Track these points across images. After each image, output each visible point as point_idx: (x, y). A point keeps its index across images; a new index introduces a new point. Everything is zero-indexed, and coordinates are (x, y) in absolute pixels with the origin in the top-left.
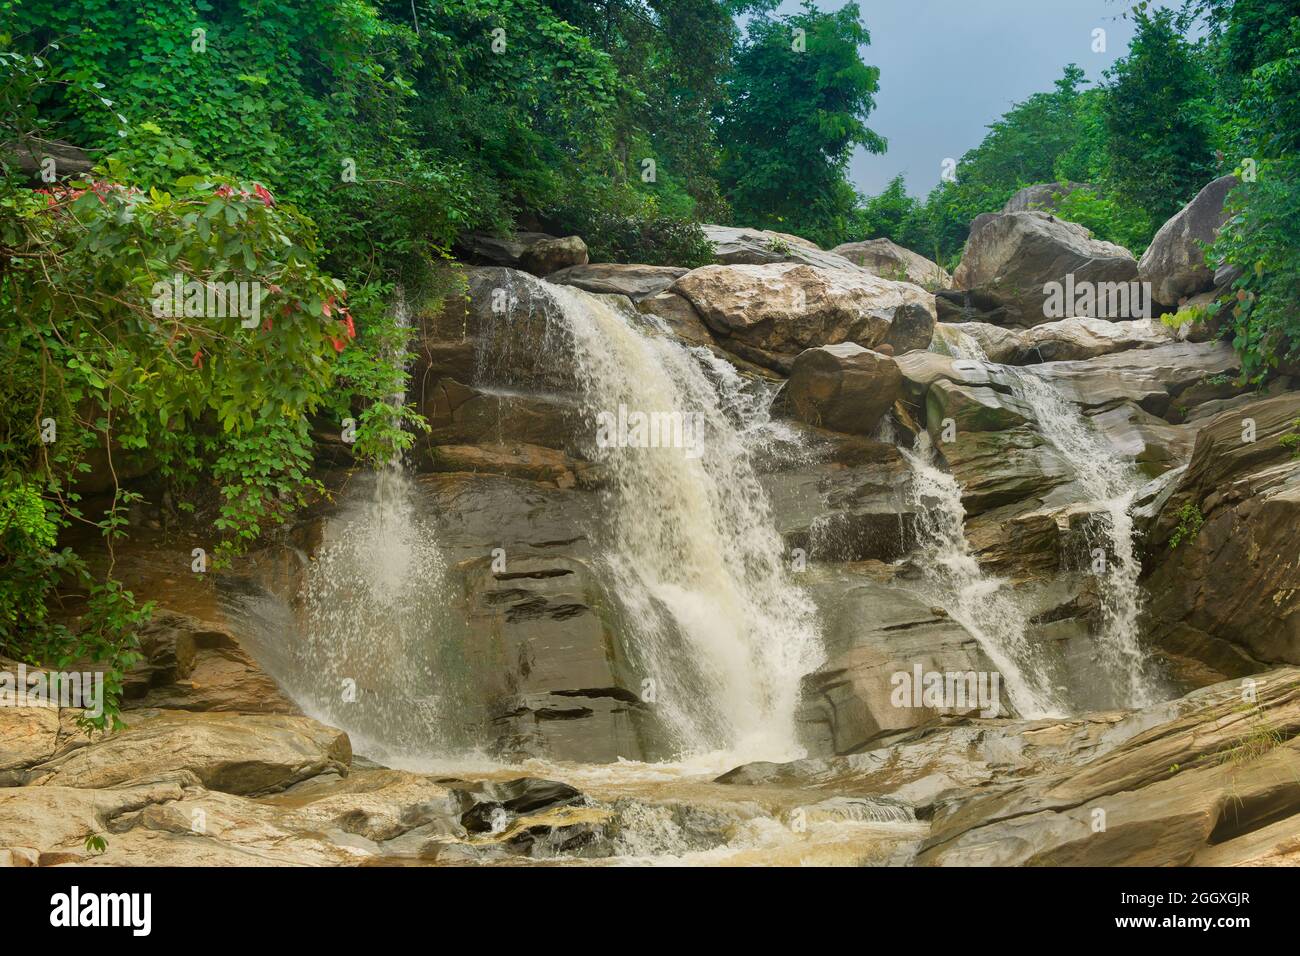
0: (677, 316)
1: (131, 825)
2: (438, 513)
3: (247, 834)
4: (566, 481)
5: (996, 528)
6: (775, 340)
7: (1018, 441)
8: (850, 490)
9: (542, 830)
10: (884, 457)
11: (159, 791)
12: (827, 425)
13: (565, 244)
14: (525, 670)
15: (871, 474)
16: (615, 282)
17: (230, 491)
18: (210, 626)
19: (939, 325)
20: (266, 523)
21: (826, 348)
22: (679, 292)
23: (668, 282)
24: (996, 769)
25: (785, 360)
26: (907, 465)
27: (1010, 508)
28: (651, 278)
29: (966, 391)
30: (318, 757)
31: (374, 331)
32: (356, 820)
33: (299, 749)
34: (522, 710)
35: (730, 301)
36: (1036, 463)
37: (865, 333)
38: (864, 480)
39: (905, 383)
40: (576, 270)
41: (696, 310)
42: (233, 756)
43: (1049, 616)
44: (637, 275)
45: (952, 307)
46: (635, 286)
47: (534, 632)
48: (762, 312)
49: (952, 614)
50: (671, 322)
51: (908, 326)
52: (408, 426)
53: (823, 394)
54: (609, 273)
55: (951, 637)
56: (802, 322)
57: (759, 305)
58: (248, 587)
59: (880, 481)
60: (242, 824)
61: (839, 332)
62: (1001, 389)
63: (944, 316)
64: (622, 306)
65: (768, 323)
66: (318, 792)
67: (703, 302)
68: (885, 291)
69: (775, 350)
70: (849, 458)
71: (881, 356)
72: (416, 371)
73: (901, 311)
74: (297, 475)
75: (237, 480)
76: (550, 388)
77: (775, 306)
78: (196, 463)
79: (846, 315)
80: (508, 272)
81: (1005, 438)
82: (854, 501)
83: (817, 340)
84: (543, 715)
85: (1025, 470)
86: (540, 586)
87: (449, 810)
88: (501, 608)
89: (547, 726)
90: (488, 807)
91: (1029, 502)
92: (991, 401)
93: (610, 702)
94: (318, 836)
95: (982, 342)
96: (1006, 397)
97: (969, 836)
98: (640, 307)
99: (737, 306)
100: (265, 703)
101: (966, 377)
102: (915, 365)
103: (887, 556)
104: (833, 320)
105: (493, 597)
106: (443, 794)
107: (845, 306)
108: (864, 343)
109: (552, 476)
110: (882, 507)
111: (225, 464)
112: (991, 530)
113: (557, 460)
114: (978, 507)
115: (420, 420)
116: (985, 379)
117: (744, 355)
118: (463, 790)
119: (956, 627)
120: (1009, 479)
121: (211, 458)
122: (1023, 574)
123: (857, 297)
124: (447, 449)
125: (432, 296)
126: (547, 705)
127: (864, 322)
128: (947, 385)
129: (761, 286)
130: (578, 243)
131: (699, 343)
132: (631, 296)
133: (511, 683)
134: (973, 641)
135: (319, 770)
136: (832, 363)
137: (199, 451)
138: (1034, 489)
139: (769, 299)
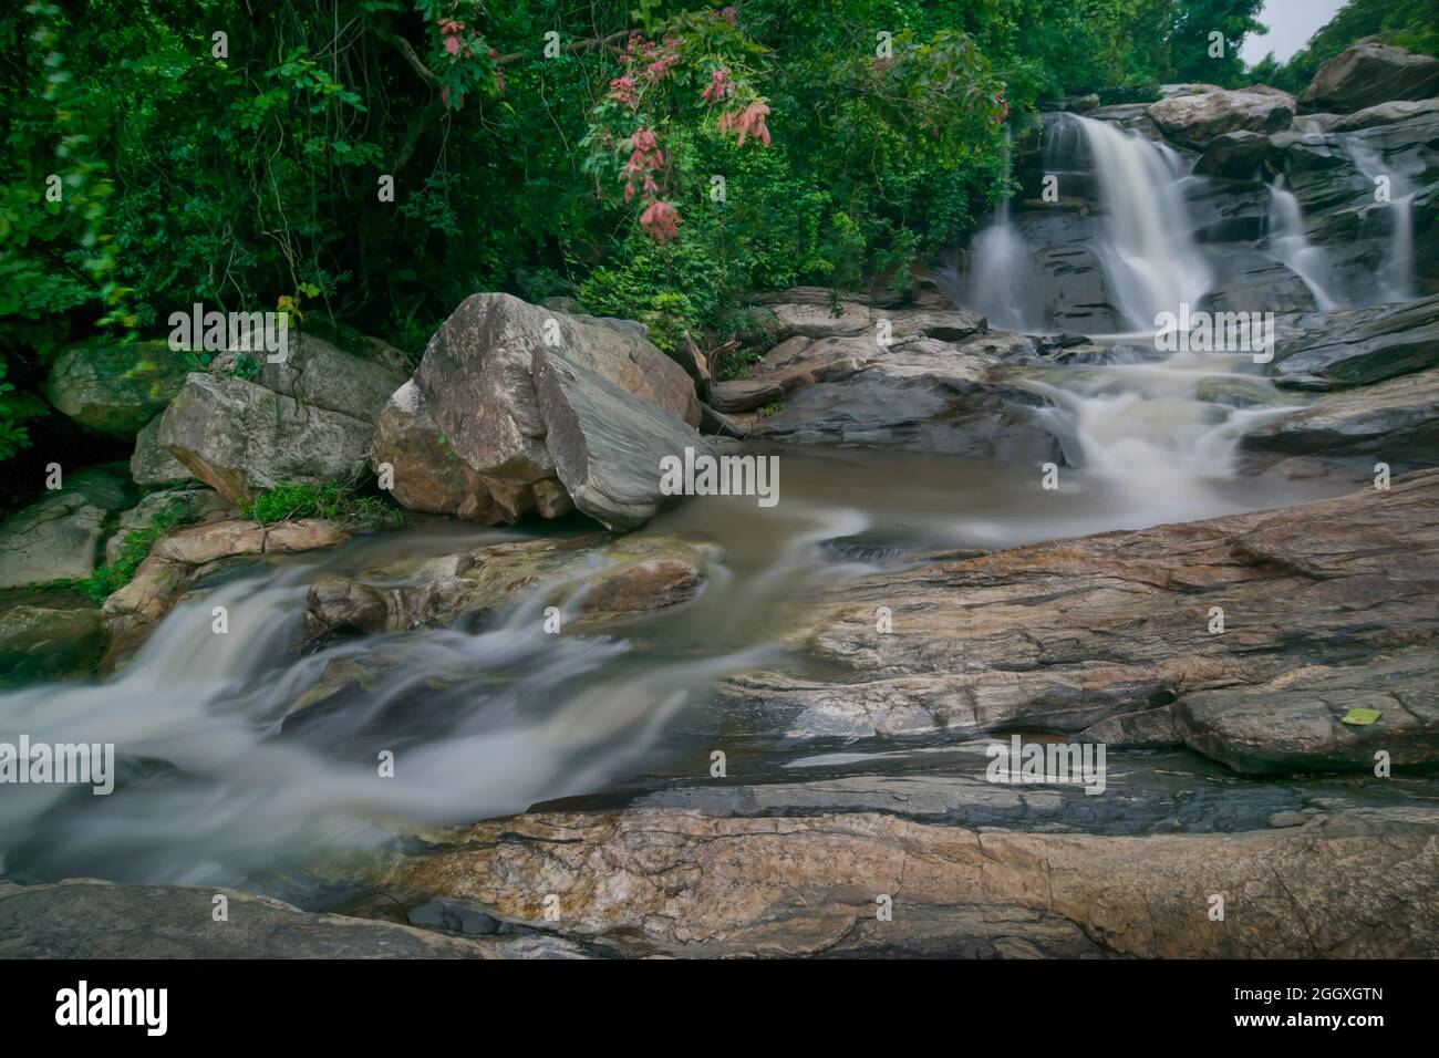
0: (1145, 127)
1: (900, 350)
2: (1023, 230)
3: (947, 354)
4: (1084, 212)
5: (1320, 220)
6: (1198, 134)
7: (1340, 173)
8: (1234, 206)
9: (1072, 355)
10: (1256, 189)
11: (910, 338)
12: (1224, 175)
13: (1088, 98)
14: (1062, 296)
15: (1248, 198)
16: (1113, 114)
17: (933, 222)
18: (925, 279)
19: (1296, 119)
20: (949, 236)
21: (1228, 135)
22: (1147, 115)
23: (1142, 111)
24: (1309, 331)
25: (1203, 144)
26: (1268, 191)
27: (1329, 210)
28: (1133, 110)
29: (1310, 150)
30: (974, 326)
31: (998, 145)
32: (991, 349)
33: (967, 323)
34: (1059, 314)
35: (1175, 116)
36: (1349, 184)
37: (1252, 125)
38: (1242, 201)
39: (1272, 149)
40: (1093, 111)
41: (1156, 124)
42: (939, 325)
43: (1346, 263)
44: (1125, 109)
45: (1305, 108)
46: (1122, 115)
47: (1066, 278)
48: (1193, 120)
49: (1287, 265)
50: (1142, 131)
51: (1278, 119)
52: (1012, 188)
53: (1223, 159)
54: (1110, 111)
55: (1283, 275)
56: (1214, 123)
57: (1191, 116)
58: (940, 264)
59: (1252, 201)
60: (944, 350)
61: (1236, 126)
62: (1331, 146)
63: (1299, 113)
64: (1116, 126)
65: (1195, 125)
66: (974, 340)
67: (1160, 119)
68: (1266, 102)
69: (1199, 140)
70: (1235, 191)
71: (1259, 135)
72: (1015, 161)
73: (1274, 111)
74: (962, 214)
75: (936, 217)
76: (1079, 169)
77: (1201, 116)
78: (919, 211)
79: (1241, 116)
80: (1060, 114)
81: (1332, 173)
82: (1235, 212)
83: (1222, 131)
84: (1069, 315)
85: (1342, 188)
86: (1070, 260)
87: (1031, 346)
88: (1051, 270)
89: (1069, 320)
90: (1047, 346)
91: (1341, 205)
92: (1326, 154)
93: (1102, 309)
94: (976, 355)
95: (1322, 123)
96: (1335, 150)
97: (1295, 356)
98: (1125, 126)
99: (1180, 118)
100: (949, 306)
101: (1311, 142)
102: (1279, 139)
103: (1252, 238)
104: (1235, 119)
105: (1048, 265)
106: (1029, 341)
107: (1240, 112)
108: (1251, 130)
109: (1076, 209)
110: (1252, 213)
111: (932, 211)
112: (1318, 221)
113: (1079, 202)
114: (1309, 210)
115: (1018, 185)
116: (1324, 141)
117: (1179, 144)
118: (1037, 341)
119: (1288, 270)
120: (1331, 194)
121: (925, 208)
122: (1332, 243)
123: (1248, 106)
124: (1027, 201)
125: (1023, 127)
126: (1071, 311)
127: (1251, 119)
128: (1299, 147)
129: (1193, 107)
130: (1095, 97)
131: (1156, 140)
132: (1121, 120)
133: (1055, 301)
134: (1297, 277)
135: (974, 331)
136: (1231, 142)
137: (921, 207)
138: (1347, 197)
139: (1198, 113)
